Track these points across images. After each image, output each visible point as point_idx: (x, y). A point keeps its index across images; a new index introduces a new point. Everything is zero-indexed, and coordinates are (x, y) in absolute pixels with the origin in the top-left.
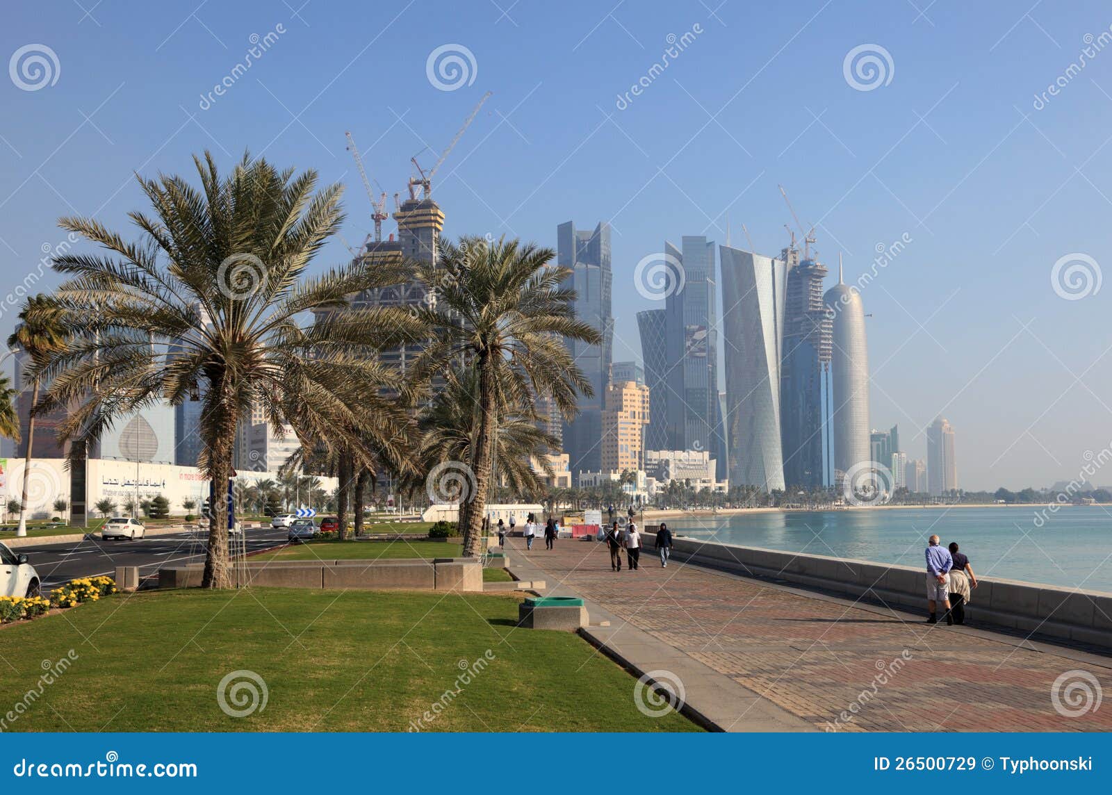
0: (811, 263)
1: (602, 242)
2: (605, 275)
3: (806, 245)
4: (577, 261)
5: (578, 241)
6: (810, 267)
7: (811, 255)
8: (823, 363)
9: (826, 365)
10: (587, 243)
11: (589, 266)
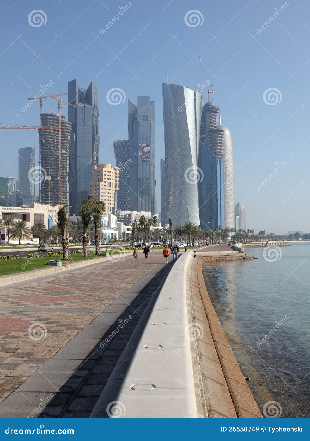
0: (211, 104)
1: (93, 92)
2: (95, 111)
3: (208, 94)
4: (79, 102)
5: (80, 92)
6: (210, 106)
7: (211, 101)
8: (219, 160)
9: (220, 161)
10: (84, 93)
11: (86, 105)
